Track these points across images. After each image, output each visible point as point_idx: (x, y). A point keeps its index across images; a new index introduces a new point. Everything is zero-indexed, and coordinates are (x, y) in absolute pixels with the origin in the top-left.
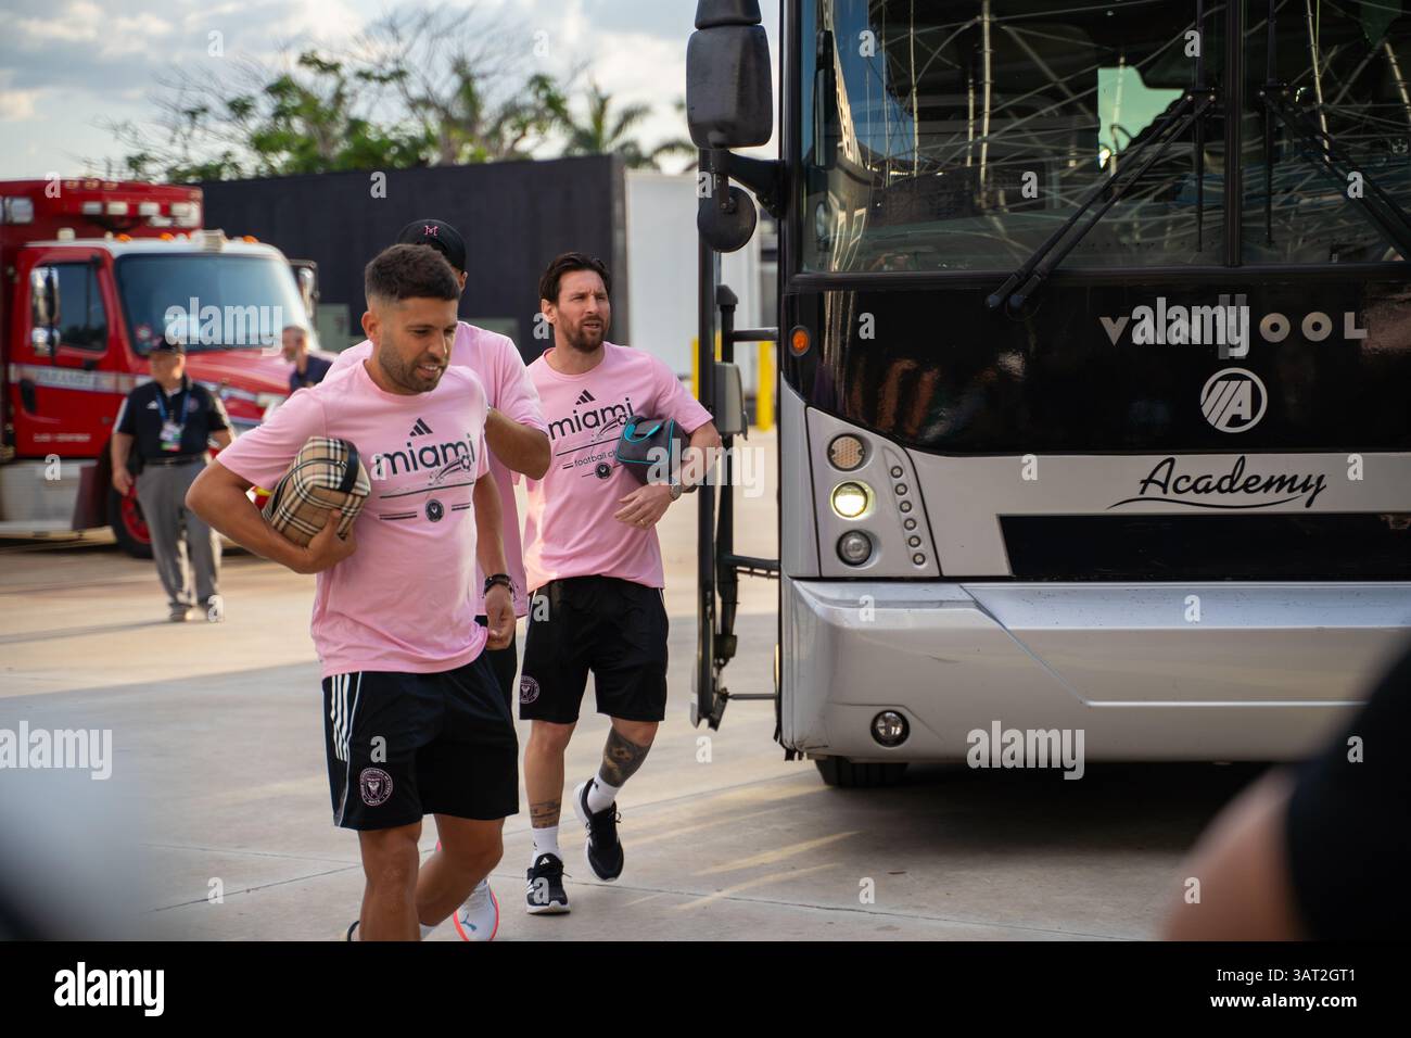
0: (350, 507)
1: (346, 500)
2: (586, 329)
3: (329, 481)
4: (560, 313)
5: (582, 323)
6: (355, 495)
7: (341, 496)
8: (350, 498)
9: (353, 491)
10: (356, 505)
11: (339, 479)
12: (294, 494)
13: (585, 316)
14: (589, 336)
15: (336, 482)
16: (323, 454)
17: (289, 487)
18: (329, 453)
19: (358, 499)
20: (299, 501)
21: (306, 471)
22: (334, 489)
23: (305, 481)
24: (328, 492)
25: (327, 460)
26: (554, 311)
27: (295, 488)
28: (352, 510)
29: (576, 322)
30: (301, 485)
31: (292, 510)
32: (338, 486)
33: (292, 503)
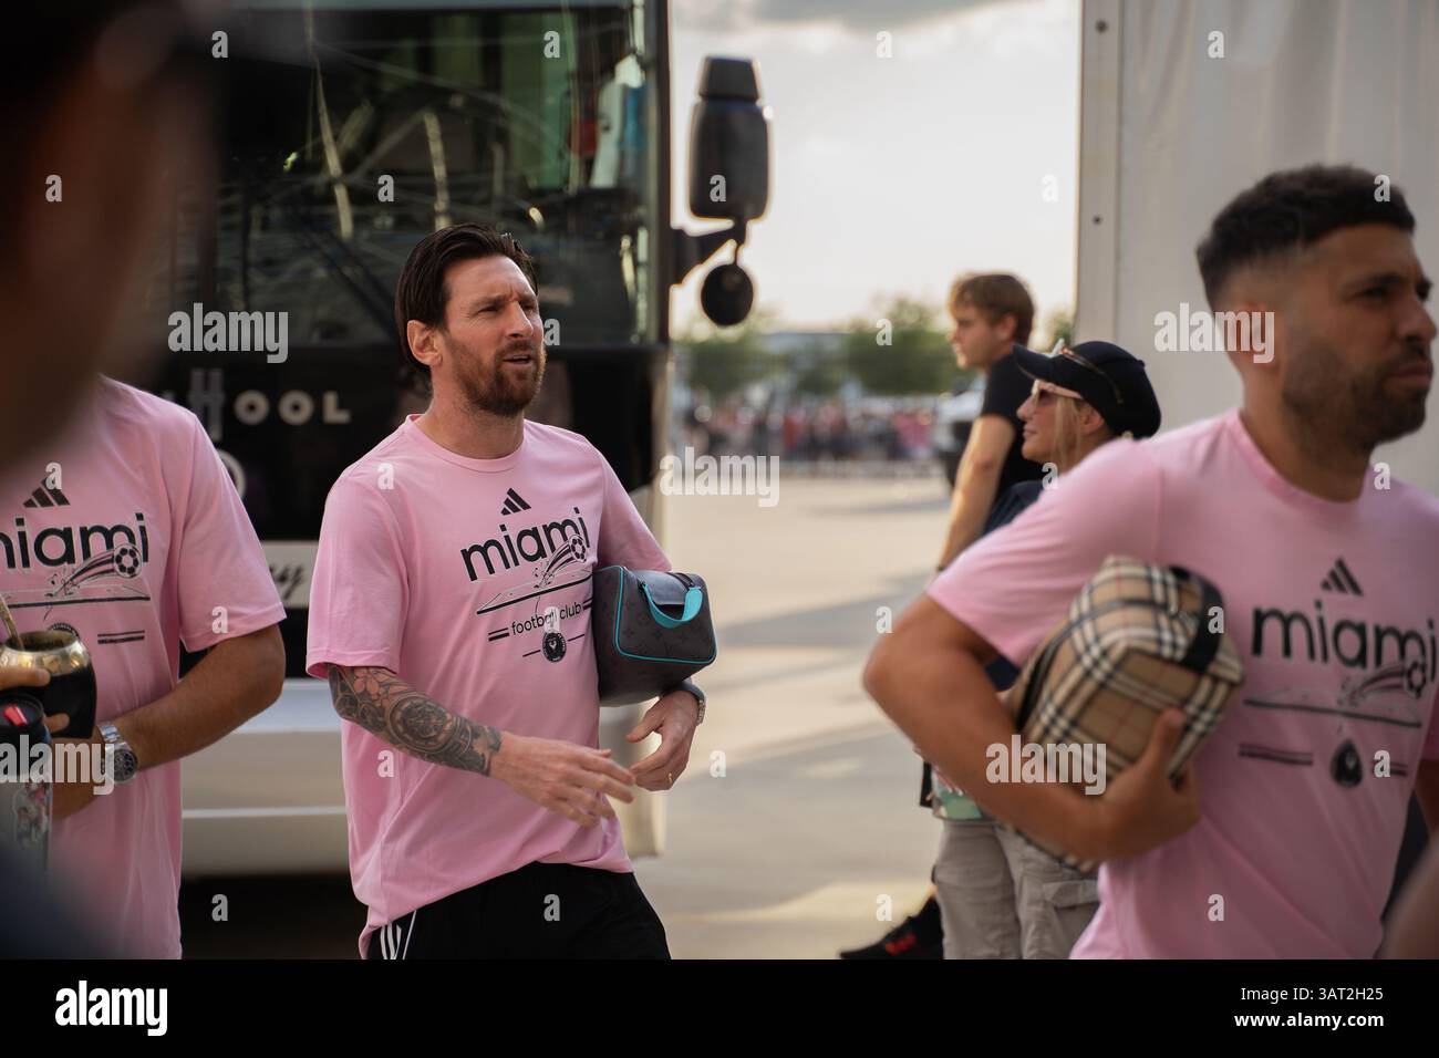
0: (1203, 708)
1: (1195, 689)
2: (509, 368)
3: (1160, 642)
4: (453, 346)
5: (501, 357)
6: (1216, 680)
7: (1183, 679)
8: (1206, 684)
9: (1213, 668)
10: (1216, 702)
11: (1182, 641)
12: (1077, 673)
13: (505, 343)
14: (513, 381)
15: (1174, 646)
16: (1140, 590)
17: (1065, 656)
18: (1151, 590)
19: (1222, 690)
20: (1089, 687)
21: (1105, 621)
22: (1171, 661)
23: (1106, 641)
24: (1156, 666)
25: (1148, 603)
26: (438, 340)
27: (1078, 659)
28: (1207, 716)
29: (488, 357)
30: (1095, 651)
31: (1071, 711)
32: (1180, 655)
33: (1073, 693)
